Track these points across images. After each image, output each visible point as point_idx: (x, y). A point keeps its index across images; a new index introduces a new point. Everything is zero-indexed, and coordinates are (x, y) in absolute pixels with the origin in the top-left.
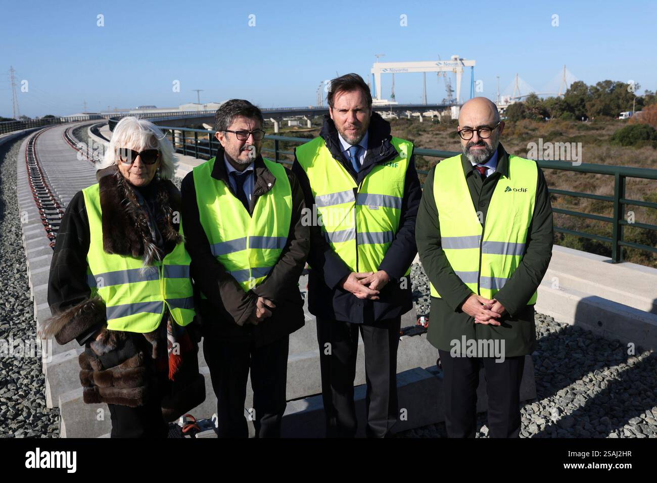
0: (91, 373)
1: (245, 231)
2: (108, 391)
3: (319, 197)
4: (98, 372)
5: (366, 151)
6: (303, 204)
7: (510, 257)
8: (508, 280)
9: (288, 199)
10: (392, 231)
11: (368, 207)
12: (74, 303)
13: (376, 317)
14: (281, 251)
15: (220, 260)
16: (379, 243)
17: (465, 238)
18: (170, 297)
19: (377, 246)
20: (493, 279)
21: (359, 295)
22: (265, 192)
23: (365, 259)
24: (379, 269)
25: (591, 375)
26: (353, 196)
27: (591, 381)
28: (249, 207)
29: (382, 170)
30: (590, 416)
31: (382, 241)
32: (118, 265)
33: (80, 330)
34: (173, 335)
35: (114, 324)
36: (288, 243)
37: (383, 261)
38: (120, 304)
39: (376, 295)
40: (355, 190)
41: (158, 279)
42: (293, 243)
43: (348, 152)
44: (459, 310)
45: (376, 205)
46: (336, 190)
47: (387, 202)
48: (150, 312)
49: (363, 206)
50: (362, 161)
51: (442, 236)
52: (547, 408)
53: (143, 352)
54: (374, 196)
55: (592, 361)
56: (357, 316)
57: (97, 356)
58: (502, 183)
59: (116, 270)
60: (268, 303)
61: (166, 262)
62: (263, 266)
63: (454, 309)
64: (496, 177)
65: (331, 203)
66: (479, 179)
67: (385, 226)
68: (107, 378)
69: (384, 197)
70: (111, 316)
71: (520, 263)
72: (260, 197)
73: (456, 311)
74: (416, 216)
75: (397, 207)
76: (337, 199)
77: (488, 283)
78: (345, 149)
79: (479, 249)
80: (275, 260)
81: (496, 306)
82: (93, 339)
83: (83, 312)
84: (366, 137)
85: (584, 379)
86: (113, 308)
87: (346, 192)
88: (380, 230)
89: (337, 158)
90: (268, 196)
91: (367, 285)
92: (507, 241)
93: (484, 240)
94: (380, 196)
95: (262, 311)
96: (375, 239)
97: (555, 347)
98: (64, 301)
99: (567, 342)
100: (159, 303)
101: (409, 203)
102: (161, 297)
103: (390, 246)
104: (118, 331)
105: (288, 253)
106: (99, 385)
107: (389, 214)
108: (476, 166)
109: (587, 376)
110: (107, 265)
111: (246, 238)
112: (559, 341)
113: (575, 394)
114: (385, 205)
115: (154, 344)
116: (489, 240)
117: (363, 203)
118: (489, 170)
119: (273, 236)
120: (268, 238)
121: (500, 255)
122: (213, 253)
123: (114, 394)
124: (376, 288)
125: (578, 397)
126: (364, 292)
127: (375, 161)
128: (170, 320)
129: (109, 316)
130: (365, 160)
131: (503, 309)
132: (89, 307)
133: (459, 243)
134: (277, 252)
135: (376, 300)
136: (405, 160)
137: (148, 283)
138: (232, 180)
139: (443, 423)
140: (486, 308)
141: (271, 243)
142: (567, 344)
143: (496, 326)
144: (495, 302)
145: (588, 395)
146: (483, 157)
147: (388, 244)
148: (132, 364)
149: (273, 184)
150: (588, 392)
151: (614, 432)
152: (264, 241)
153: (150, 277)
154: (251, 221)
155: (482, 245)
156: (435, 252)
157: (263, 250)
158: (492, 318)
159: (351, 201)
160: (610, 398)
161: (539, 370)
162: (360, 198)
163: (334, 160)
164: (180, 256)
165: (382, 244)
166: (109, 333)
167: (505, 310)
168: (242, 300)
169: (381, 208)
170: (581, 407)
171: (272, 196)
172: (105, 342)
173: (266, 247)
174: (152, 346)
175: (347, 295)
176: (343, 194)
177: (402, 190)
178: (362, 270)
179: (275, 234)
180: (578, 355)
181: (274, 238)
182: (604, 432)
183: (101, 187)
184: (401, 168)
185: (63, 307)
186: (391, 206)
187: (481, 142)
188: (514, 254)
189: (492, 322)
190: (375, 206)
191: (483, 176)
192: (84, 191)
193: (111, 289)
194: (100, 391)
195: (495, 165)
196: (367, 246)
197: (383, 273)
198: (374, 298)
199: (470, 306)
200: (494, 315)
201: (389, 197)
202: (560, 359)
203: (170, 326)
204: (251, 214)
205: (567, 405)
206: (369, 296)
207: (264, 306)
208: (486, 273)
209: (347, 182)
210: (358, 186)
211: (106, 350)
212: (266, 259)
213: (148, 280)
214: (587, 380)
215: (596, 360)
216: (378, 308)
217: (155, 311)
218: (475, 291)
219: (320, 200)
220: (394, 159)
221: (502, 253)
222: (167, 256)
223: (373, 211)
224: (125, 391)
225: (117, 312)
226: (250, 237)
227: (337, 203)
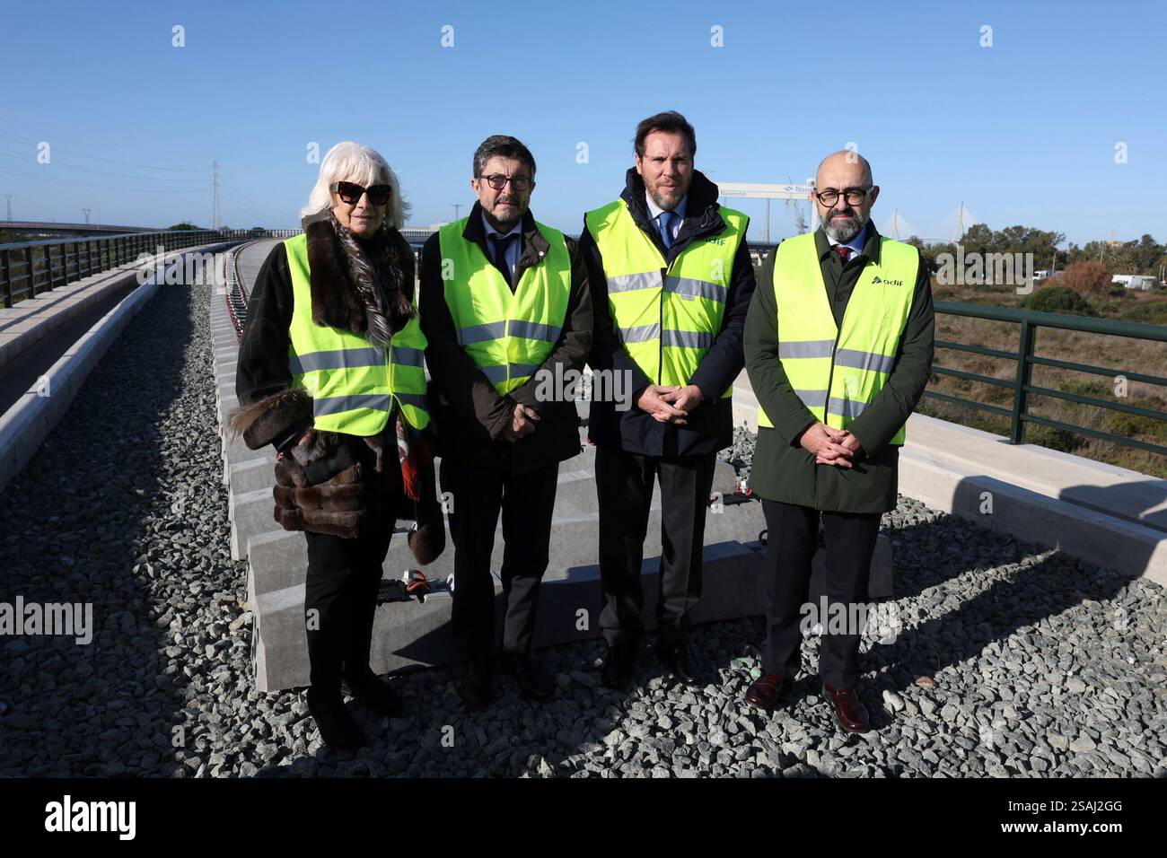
0: (292, 491)
1: (504, 312)
2: (314, 515)
3: (614, 278)
4: (302, 489)
5: (682, 221)
6: (585, 284)
7: (872, 374)
8: (868, 406)
9: (565, 276)
10: (711, 333)
11: (679, 295)
12: (270, 392)
13: (680, 453)
14: (552, 347)
15: (469, 352)
16: (692, 347)
17: (813, 342)
18: (400, 391)
19: (689, 350)
20: (846, 401)
21: (659, 416)
22: (534, 263)
23: (671, 366)
24: (689, 383)
25: (969, 574)
26: (660, 279)
27: (969, 580)
28: (512, 282)
29: (702, 247)
30: (963, 622)
31: (696, 345)
32: (331, 342)
33: (278, 428)
34: (406, 440)
35: (323, 423)
36: (563, 336)
37: (696, 372)
38: (334, 395)
39: (682, 417)
40: (663, 271)
41: (384, 364)
42: (569, 335)
43: (658, 221)
44: (796, 443)
45: (691, 293)
46: (637, 270)
47: (707, 290)
48: (372, 408)
49: (673, 294)
50: (675, 234)
51: (780, 341)
52: (906, 609)
53: (360, 462)
54: (689, 282)
55: (972, 556)
56: (655, 447)
57: (301, 466)
58: (869, 272)
59: (328, 349)
60: (530, 413)
61: (396, 341)
62: (525, 362)
63: (790, 442)
64: (862, 263)
65: (628, 288)
66: (839, 263)
67: (702, 324)
68: (314, 498)
69: (703, 283)
70: (322, 411)
71: (884, 385)
72: (528, 270)
73: (791, 445)
74: (745, 314)
75: (719, 300)
76: (638, 281)
77: (840, 407)
78: (654, 216)
79: (831, 358)
80: (544, 357)
81: (849, 440)
82: (294, 443)
83: (281, 403)
84: (684, 200)
85: (960, 578)
86: (323, 401)
87: (650, 274)
88: (694, 329)
89: (642, 226)
90: (539, 268)
91: (672, 403)
92: (870, 351)
93: (839, 347)
94: (697, 282)
95: (522, 422)
96: (685, 340)
97: (924, 538)
98: (256, 390)
99: (940, 533)
100: (385, 397)
101: (737, 296)
102: (388, 389)
103: (707, 353)
104: (329, 432)
105: (562, 348)
106: (303, 507)
107: (708, 308)
108: (835, 246)
109: (965, 574)
110: (316, 343)
111: (505, 321)
112: (929, 531)
113: (946, 595)
114: (703, 295)
115: (378, 451)
116: (845, 348)
117: (674, 290)
118: (852, 254)
119: (541, 323)
120: (535, 325)
121: (859, 370)
122: (459, 342)
123: (321, 518)
124: (683, 408)
125: (949, 598)
126: (665, 411)
127: (694, 234)
128: (400, 420)
129: (317, 412)
130: (680, 232)
131: (857, 445)
132: (289, 398)
133: (803, 350)
134: (547, 346)
135: (682, 425)
136: (736, 236)
137: (371, 370)
138: (490, 246)
139: (763, 617)
140: (834, 441)
141: (539, 330)
142: (941, 536)
143: (845, 468)
144: (846, 435)
145: (964, 597)
146: (850, 232)
147: (704, 350)
148: (346, 479)
149: (546, 252)
150: (964, 593)
151: (996, 641)
152: (529, 329)
153: (374, 360)
154: (513, 299)
155: (835, 353)
156: (769, 361)
157: (527, 340)
158: (841, 456)
159: (657, 286)
160: (994, 601)
161: (899, 564)
162: (669, 283)
163: (637, 228)
164: (413, 336)
165: (696, 350)
166: (316, 434)
167: (860, 447)
168: (495, 405)
169: (698, 298)
170: (954, 610)
171: (544, 269)
172: (311, 446)
173: (532, 337)
174: (375, 454)
175: (643, 417)
176: (647, 276)
177: (728, 277)
178: (666, 382)
179: (544, 320)
180: (954, 549)
181: (544, 325)
182: (981, 642)
183: (308, 237)
184: (728, 248)
185: (256, 396)
186: (711, 298)
187: (848, 211)
188: (878, 371)
189: (841, 461)
190: (689, 293)
191: (844, 260)
192: (286, 242)
193: (321, 374)
194: (305, 514)
195: (862, 246)
196: (675, 350)
197: (694, 389)
198: (678, 421)
199: (812, 438)
200: (844, 451)
201: (710, 285)
202: (928, 552)
203: (401, 428)
204: (514, 291)
205: (934, 607)
206: (673, 417)
207: (525, 416)
208: (837, 393)
209: (653, 260)
210: (668, 266)
211: (312, 458)
212: (530, 354)
213: (370, 365)
214: (964, 579)
215: (978, 557)
216: (684, 437)
217: (380, 407)
218: (821, 418)
219: (615, 284)
220: (719, 234)
221: (862, 367)
222: (397, 334)
223: (686, 302)
224: (335, 515)
225: (328, 406)
226: (511, 321)
227: (638, 288)
